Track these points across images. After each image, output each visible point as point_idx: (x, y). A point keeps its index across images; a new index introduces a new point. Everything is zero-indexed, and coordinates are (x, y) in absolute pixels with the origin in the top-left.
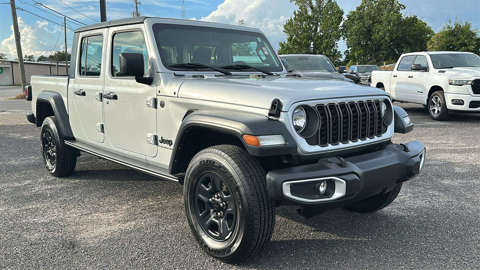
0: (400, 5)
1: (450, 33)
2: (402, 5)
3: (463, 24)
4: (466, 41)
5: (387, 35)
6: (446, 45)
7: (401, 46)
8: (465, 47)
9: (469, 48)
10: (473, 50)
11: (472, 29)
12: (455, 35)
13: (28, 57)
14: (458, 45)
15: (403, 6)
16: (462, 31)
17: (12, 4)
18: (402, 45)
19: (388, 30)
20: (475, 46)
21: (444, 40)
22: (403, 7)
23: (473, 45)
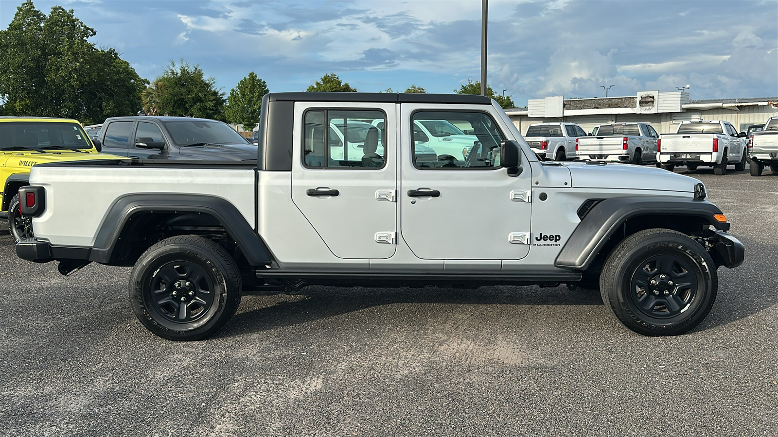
0: (87, 29)
1: (176, 82)
2: (90, 29)
3: (191, 69)
4: (200, 94)
5: (74, 76)
6: (172, 98)
7: (96, 96)
8: (200, 103)
9: (206, 104)
10: (211, 107)
11: (206, 78)
12: (183, 85)
14: (191, 100)
15: (92, 30)
16: (192, 80)
18: (98, 95)
19: (76, 69)
20: (214, 102)
21: (170, 90)
22: (92, 32)
23: (211, 101)
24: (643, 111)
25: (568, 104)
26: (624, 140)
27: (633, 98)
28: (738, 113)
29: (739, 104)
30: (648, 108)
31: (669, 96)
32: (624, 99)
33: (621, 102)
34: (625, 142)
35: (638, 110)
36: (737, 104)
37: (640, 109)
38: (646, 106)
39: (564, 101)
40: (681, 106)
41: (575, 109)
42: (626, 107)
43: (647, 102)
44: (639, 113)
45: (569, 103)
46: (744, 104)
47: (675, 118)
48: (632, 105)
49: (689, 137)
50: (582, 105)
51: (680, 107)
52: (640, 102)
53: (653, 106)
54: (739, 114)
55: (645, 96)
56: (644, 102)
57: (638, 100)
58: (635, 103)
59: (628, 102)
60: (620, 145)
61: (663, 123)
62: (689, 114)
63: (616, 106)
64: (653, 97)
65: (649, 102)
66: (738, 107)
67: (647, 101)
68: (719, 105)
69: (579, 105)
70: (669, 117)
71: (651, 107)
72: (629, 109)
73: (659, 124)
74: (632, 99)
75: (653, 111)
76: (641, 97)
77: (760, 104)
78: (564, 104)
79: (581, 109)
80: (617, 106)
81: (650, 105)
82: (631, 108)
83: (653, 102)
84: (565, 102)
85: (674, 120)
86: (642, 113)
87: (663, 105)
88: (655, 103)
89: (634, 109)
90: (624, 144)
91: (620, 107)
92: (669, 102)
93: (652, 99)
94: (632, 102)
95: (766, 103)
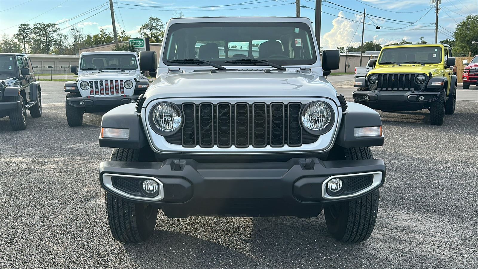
13: (340, 49)
17: (297, 4)
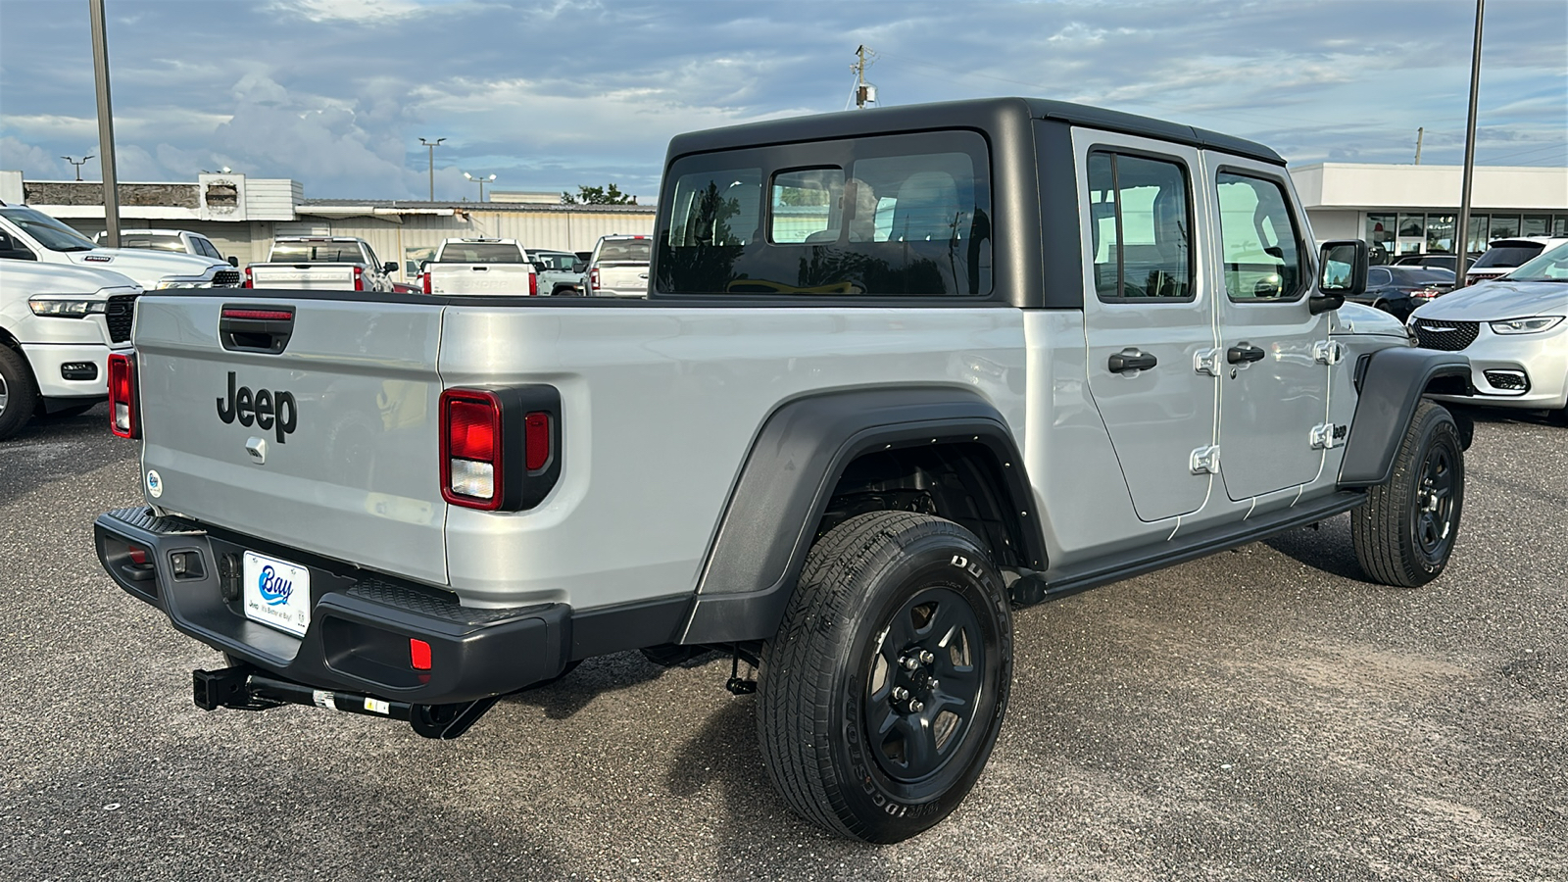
24: (215, 215)
25: (36, 191)
26: (355, 273)
27: (190, 186)
28: (399, 228)
29: (404, 211)
30: (225, 208)
31: (267, 187)
32: (170, 189)
33: (163, 193)
34: (357, 277)
35: (203, 212)
36: (400, 211)
37: (208, 211)
38: (221, 205)
39: (24, 184)
40: (293, 209)
41: (56, 204)
42: (176, 205)
43: (221, 198)
44: (208, 219)
45: (39, 188)
46: (413, 211)
47: (279, 233)
48: (190, 201)
49: (485, 269)
50: (71, 196)
51: (291, 211)
52: (208, 197)
53: (235, 205)
54: (401, 230)
55: (215, 184)
56: (215, 196)
57: (203, 191)
58: (196, 197)
59: (183, 194)
60: (349, 282)
61: (255, 243)
62: (307, 225)
63: (153, 201)
64: (234, 188)
65: (227, 197)
66: (401, 215)
67: (221, 195)
68: (367, 210)
69: (65, 195)
70: (264, 229)
71: (231, 208)
72: (184, 209)
73: (247, 244)
74: (188, 189)
75: (237, 216)
76: (209, 186)
77: (440, 212)
78: (25, 190)
79: (70, 204)
80: (155, 202)
81: (228, 204)
82: (188, 207)
83: (234, 198)
84: (27, 186)
85: (278, 236)
86: (213, 219)
87: (257, 205)
88: (240, 200)
89: (195, 210)
90: (355, 280)
91: (161, 204)
92: (268, 200)
93: (232, 191)
94: (188, 194)
95: (450, 212)
